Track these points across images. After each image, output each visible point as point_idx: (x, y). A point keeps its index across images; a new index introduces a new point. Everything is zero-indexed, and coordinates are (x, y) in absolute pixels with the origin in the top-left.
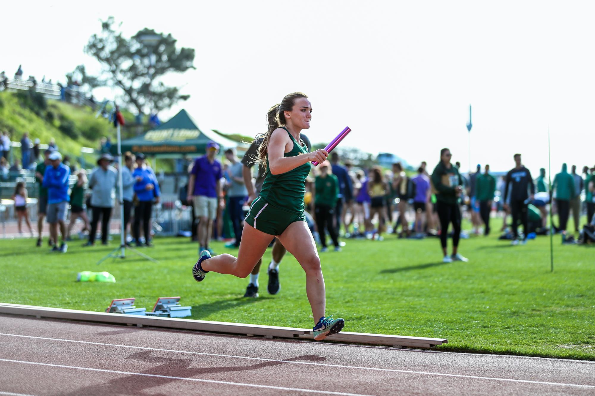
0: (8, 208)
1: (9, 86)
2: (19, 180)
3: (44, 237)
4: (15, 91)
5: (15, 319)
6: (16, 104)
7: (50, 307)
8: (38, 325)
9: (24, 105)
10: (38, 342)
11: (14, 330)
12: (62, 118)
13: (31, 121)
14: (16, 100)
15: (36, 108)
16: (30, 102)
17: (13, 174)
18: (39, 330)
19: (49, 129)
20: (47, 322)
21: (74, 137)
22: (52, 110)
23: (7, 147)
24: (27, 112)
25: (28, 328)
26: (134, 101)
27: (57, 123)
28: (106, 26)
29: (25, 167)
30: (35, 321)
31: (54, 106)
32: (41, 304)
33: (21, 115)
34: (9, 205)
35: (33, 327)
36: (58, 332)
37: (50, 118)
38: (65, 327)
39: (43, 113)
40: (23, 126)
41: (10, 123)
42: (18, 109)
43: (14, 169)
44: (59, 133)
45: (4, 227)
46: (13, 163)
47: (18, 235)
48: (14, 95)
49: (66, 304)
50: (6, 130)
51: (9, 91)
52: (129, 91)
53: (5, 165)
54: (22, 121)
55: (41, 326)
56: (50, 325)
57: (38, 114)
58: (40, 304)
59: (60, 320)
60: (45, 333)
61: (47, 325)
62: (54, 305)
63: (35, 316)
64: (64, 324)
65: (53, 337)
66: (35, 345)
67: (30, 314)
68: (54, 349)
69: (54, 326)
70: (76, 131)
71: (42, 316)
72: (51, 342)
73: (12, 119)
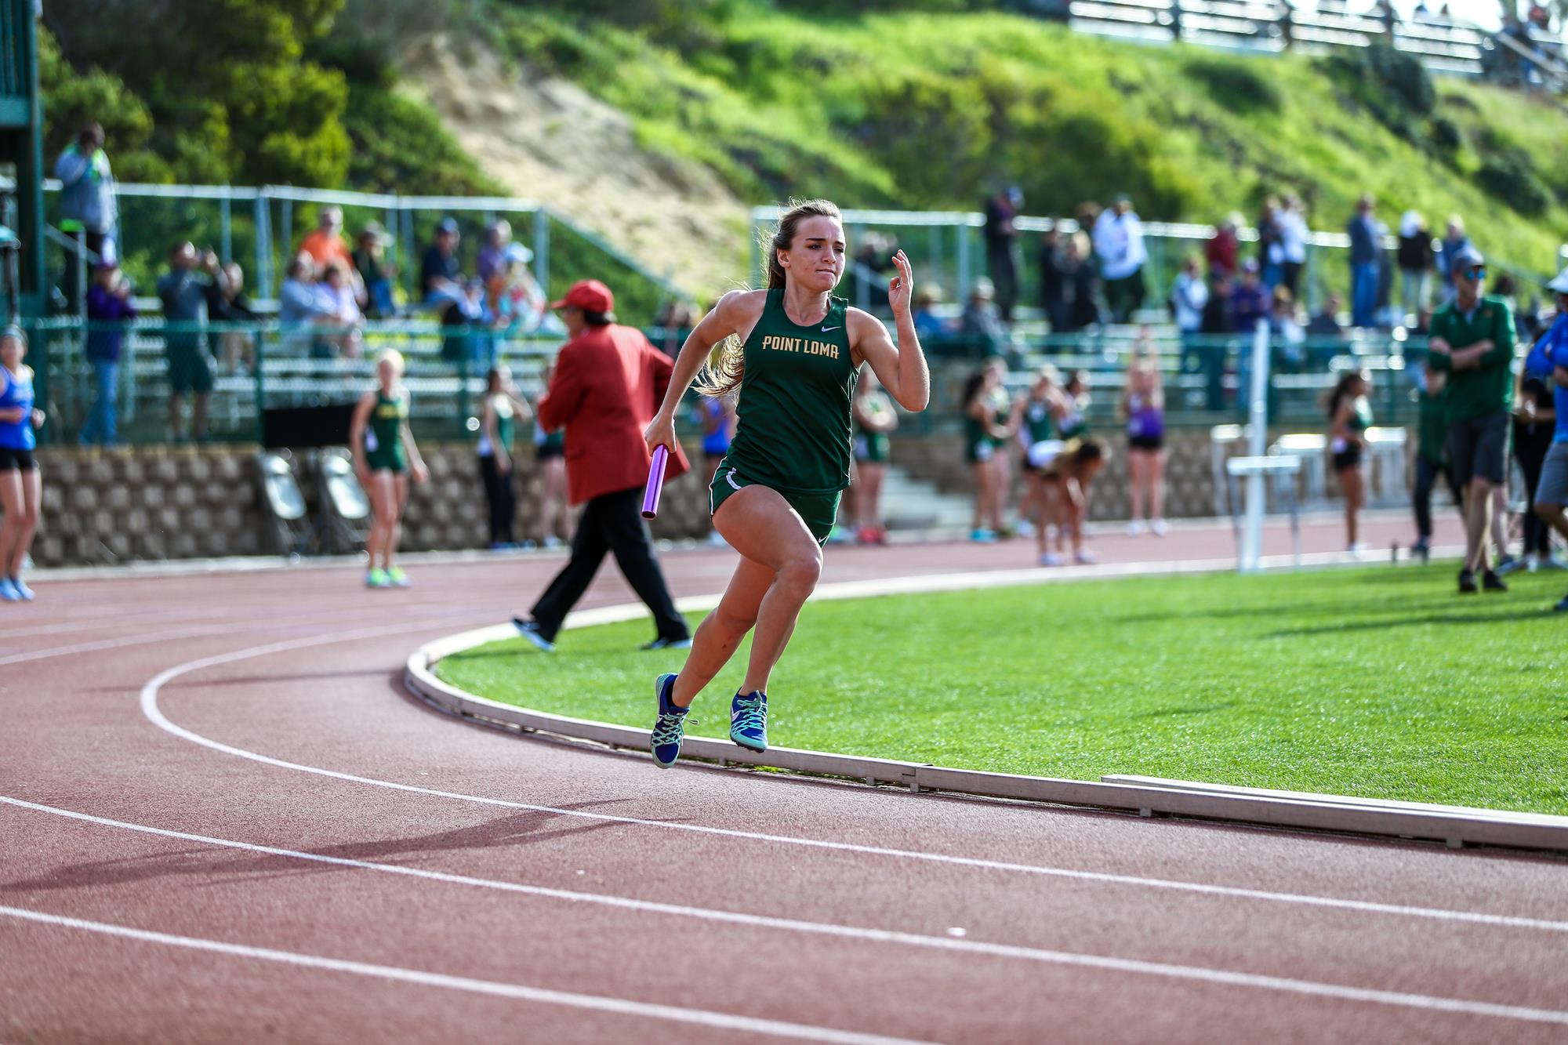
0: (1307, 461)
1: (1300, 33)
2: (1340, 364)
3: (1436, 559)
4: (1320, 53)
5: (1372, 849)
6: (1324, 96)
7: (1492, 806)
8: (1456, 872)
9: (1353, 101)
10: (1468, 932)
11: (1375, 888)
12: (1488, 141)
13: (1377, 154)
14: (1324, 84)
15: (1394, 112)
16: (1373, 89)
17: (1320, 342)
18: (1463, 890)
19: (1442, 183)
20: (1488, 861)
21: (1530, 207)
22: (1450, 114)
23: (1296, 252)
24: (1363, 126)
25: (1422, 882)
27: (1470, 160)
29: (1363, 317)
30: (1442, 856)
31: (1459, 101)
32: (1457, 797)
33: (1340, 135)
34: (1311, 451)
35: (1439, 877)
36: (1532, 897)
37: (1444, 140)
38: (1555, 878)
39: (1421, 128)
40: (1351, 176)
41: (1305, 165)
42: (1333, 115)
43: (1323, 324)
44: (1476, 196)
45: (1294, 528)
46: (1317, 306)
47: (1343, 558)
48: (1316, 66)
49: (1546, 796)
50: (1290, 192)
51: (1301, 53)
53: (1292, 314)
54: (1347, 158)
55: (1467, 876)
56: (1500, 873)
57: (1400, 132)
58: (1456, 799)
59: (1531, 854)
60: (1485, 900)
61: (1489, 870)
62: (1506, 801)
63: (1444, 841)
64: (1550, 867)
65: (1514, 912)
66: (1456, 943)
67: (1426, 833)
68: (1525, 957)
69: (1515, 877)
70: (1537, 185)
71: (1468, 838)
72: (1512, 933)
73: (1312, 151)
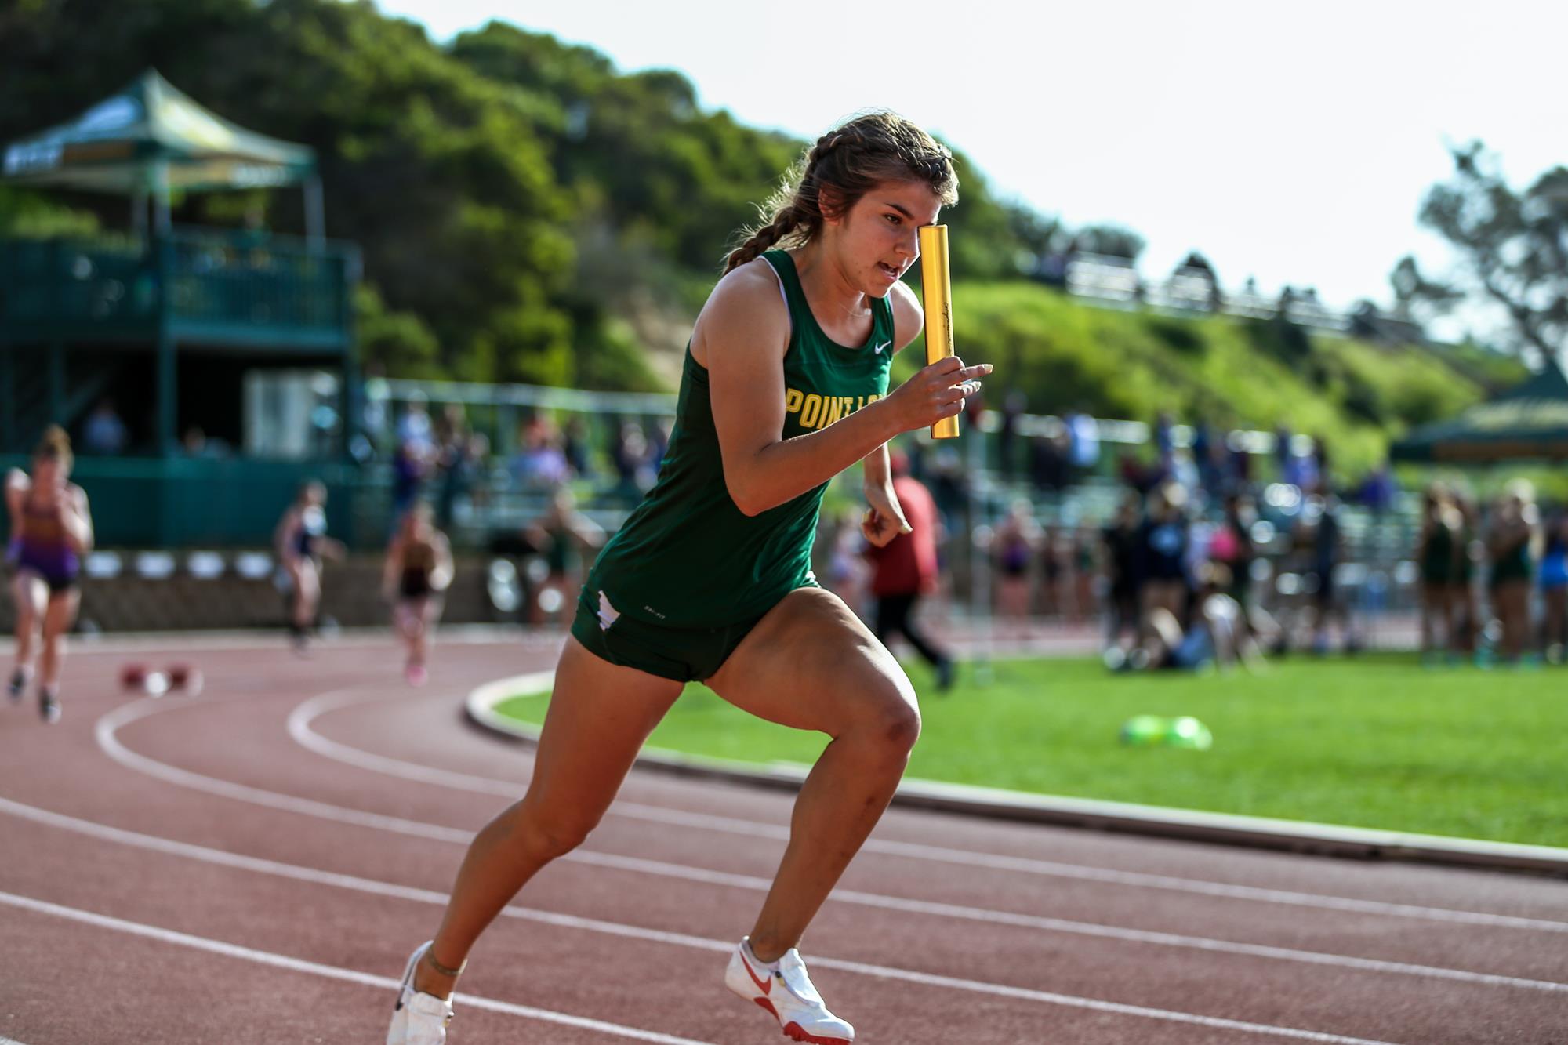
12: (1352, 378)
22: (1327, 363)
26: (1534, 339)
28: (1465, 163)
37: (1319, 380)
39: (1305, 367)
52: (1522, 314)
